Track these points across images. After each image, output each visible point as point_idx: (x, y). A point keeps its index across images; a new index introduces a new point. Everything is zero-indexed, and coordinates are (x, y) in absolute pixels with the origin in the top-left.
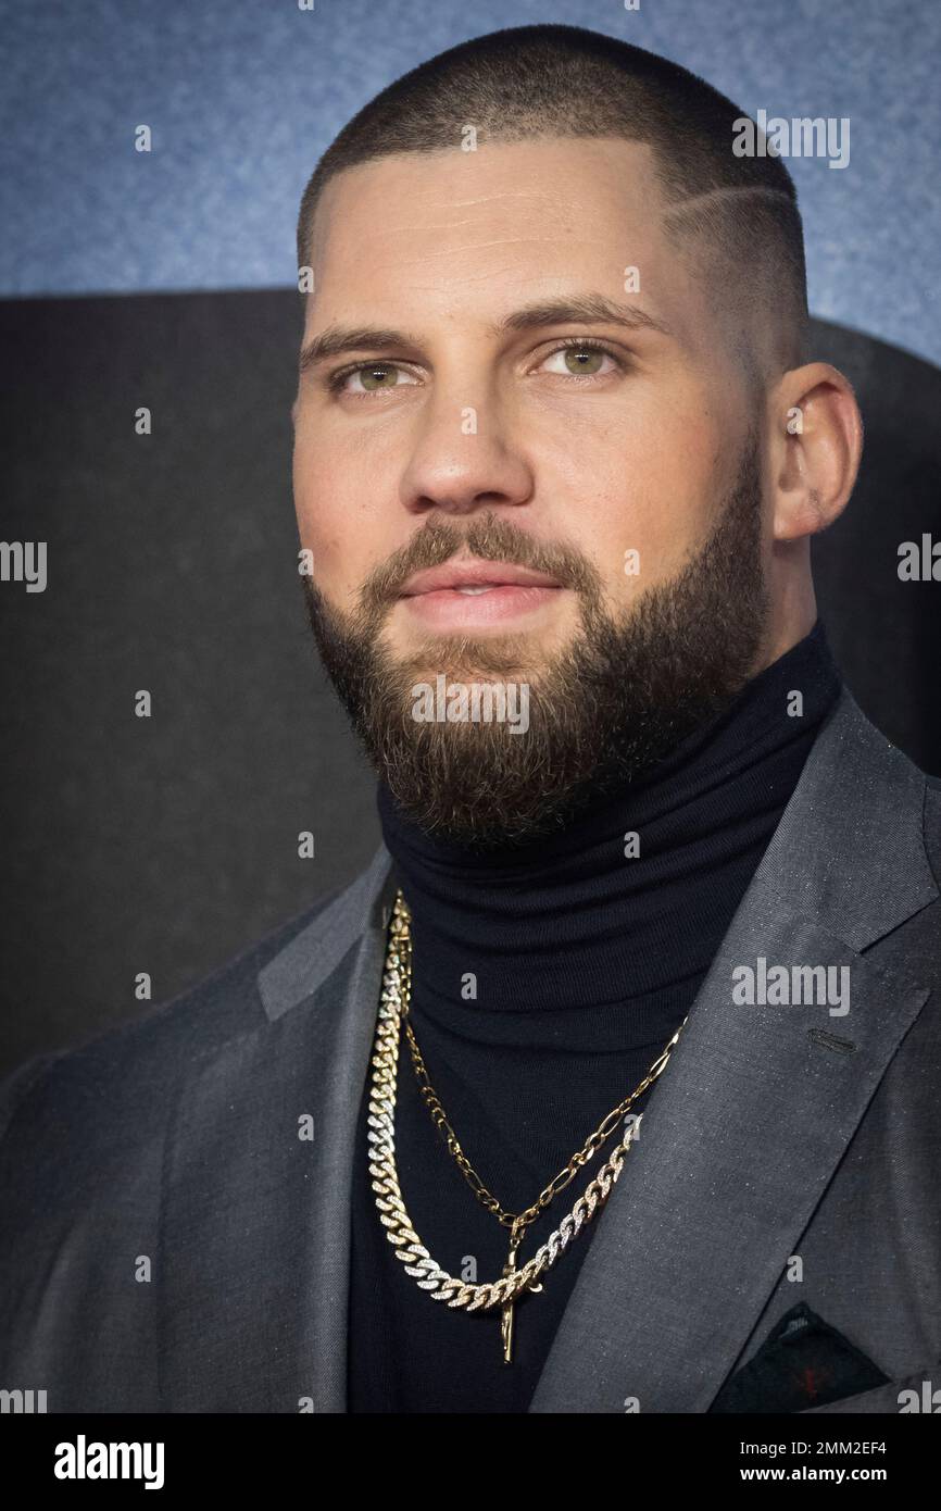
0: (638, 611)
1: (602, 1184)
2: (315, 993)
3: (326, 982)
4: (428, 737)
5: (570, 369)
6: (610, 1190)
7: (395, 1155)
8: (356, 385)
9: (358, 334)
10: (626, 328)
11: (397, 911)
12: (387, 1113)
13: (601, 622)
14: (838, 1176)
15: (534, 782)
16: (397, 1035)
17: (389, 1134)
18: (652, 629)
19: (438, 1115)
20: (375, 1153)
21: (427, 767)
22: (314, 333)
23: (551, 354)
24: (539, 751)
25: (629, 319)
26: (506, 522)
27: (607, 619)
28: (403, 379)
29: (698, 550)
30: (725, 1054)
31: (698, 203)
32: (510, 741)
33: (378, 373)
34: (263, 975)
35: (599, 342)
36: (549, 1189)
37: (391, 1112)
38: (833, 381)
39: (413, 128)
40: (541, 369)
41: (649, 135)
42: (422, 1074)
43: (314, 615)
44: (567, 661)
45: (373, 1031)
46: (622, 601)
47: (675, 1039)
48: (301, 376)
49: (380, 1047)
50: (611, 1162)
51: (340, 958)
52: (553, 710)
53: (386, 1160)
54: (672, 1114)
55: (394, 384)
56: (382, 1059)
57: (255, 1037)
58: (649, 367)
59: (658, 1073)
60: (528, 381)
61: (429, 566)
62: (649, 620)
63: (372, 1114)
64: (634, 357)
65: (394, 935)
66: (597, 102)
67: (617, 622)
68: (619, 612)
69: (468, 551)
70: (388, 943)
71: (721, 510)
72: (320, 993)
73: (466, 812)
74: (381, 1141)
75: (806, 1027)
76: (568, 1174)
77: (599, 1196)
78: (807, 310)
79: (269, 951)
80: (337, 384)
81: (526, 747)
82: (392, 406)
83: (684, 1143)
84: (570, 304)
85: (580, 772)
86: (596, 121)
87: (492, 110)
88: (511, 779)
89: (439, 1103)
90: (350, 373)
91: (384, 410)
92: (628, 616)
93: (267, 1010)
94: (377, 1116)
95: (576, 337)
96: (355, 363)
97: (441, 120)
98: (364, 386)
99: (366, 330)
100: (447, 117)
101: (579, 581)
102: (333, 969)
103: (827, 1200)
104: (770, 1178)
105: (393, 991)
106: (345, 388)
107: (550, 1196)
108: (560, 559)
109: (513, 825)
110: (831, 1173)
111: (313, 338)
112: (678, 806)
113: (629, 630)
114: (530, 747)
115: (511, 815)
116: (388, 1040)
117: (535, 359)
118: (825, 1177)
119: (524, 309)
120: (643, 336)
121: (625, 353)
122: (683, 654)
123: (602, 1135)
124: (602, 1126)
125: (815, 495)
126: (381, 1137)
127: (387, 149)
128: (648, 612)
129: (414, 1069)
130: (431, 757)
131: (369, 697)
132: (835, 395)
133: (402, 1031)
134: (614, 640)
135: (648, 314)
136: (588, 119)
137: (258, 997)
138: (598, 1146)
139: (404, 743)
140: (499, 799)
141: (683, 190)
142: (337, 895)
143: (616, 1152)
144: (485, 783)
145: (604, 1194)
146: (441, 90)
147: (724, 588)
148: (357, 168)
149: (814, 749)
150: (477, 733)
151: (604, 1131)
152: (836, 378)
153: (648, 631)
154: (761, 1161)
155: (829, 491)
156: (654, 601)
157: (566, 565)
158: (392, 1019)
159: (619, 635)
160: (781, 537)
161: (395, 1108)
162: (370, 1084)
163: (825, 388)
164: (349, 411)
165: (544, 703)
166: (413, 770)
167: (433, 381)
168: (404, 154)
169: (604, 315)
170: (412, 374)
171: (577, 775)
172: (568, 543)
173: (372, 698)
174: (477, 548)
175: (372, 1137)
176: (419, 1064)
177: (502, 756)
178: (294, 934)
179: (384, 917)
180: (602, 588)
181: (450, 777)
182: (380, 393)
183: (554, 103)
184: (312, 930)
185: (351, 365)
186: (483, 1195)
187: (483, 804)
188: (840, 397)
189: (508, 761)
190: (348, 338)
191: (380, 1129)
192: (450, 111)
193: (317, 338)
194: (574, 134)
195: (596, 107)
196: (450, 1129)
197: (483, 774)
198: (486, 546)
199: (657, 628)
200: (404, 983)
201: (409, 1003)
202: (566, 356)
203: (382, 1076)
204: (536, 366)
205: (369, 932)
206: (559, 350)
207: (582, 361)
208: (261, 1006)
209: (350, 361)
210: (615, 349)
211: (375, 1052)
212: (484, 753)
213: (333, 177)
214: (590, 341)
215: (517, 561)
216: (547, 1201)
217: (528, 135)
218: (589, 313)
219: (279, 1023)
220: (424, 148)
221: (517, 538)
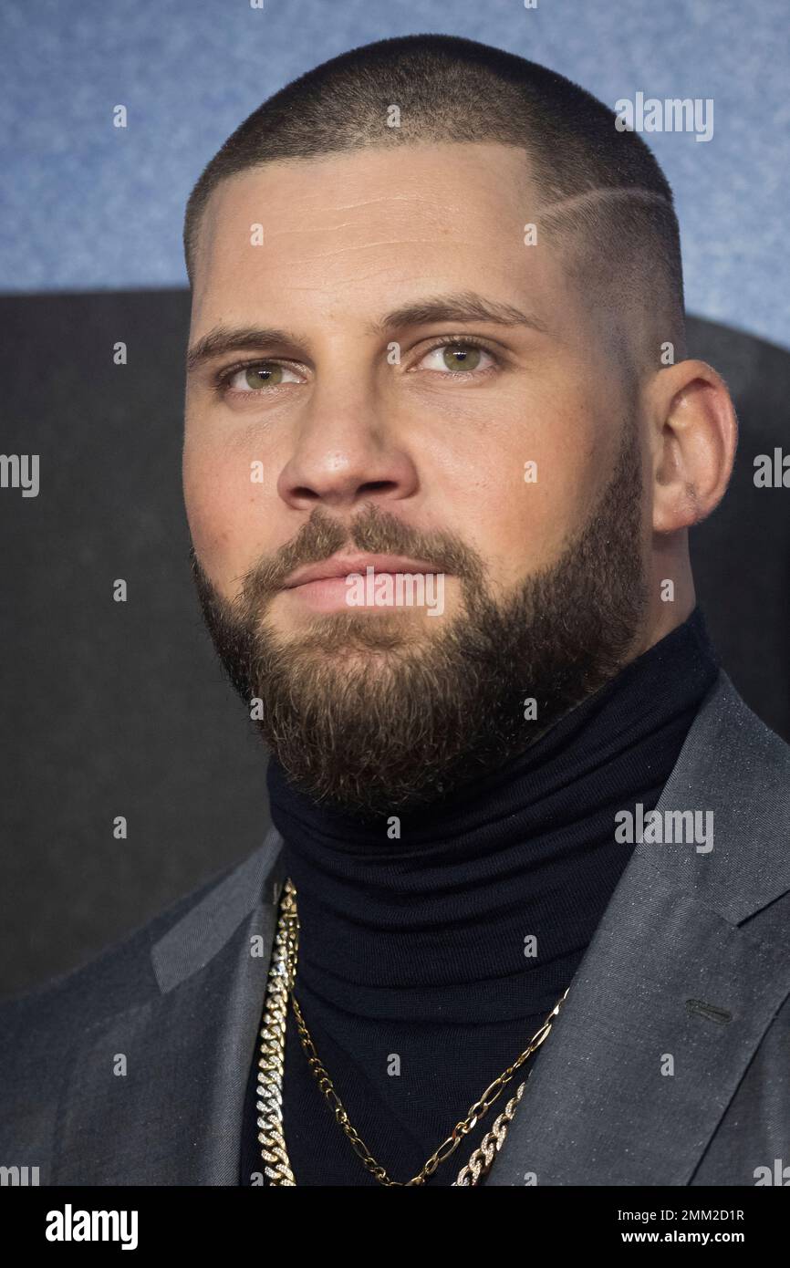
0: (520, 594)
1: (486, 1152)
2: (208, 965)
3: (217, 955)
4: (315, 709)
5: (448, 366)
6: (494, 1158)
7: (283, 1124)
8: (242, 383)
9: (243, 334)
10: (501, 326)
11: (288, 889)
12: (275, 1083)
13: (484, 604)
14: (714, 1141)
15: (417, 752)
16: (284, 1009)
17: (277, 1104)
18: (533, 610)
19: (326, 1085)
20: (263, 1123)
21: (315, 737)
22: (200, 332)
23: (430, 351)
24: (422, 721)
25: (504, 317)
26: (389, 515)
27: (490, 602)
28: (287, 378)
29: (576, 538)
30: (605, 1024)
31: (574, 203)
32: (394, 711)
33: (263, 372)
34: (157, 950)
35: (475, 339)
36: (434, 1157)
37: (279, 1082)
38: (707, 377)
39: (295, 135)
40: (421, 367)
41: (525, 139)
42: (308, 1046)
43: (206, 607)
44: (450, 638)
45: (261, 1003)
46: (504, 585)
47: (556, 1011)
48: (188, 375)
49: (268, 1019)
50: (494, 1131)
51: (232, 930)
52: (436, 683)
53: (275, 1129)
54: (554, 1083)
55: (279, 383)
56: (270, 1031)
57: (147, 1008)
58: (524, 363)
59: (539, 1043)
60: (408, 378)
61: (315, 560)
62: (531, 604)
63: (261, 1084)
64: (511, 354)
65: (284, 912)
66: (474, 108)
67: (500, 603)
68: (502, 595)
69: (353, 546)
70: (279, 920)
71: (597, 501)
72: (211, 966)
73: (352, 781)
74: (269, 1111)
75: (685, 997)
76: (452, 1142)
77: (483, 1164)
78: (683, 306)
79: (163, 926)
80: (223, 381)
81: (409, 717)
82: (277, 403)
83: (566, 1111)
84: (447, 303)
85: (461, 744)
86: (473, 126)
87: (371, 117)
88: (395, 749)
89: (327, 1074)
90: (236, 372)
91: (269, 408)
92: (511, 598)
93: (160, 983)
94: (266, 1086)
95: (454, 335)
96: (240, 362)
97: (322, 126)
98: (249, 383)
99: (251, 330)
100: (328, 123)
101: (461, 567)
102: (224, 943)
103: (704, 1165)
104: (648, 1144)
105: (282, 965)
106: (231, 387)
107: (436, 1164)
108: (440, 547)
109: (396, 792)
110: (708, 1139)
111: (200, 338)
112: (558, 789)
113: (512, 612)
114: (413, 717)
115: (394, 784)
116: (276, 1014)
117: (414, 356)
118: (703, 1143)
119: (402, 308)
120: (519, 334)
121: (501, 350)
122: (562, 637)
123: (485, 1104)
124: (485, 1096)
125: (691, 488)
126: (269, 1107)
127: (271, 155)
128: (530, 596)
129: (301, 1040)
130: (319, 729)
131: (257, 679)
132: (709, 391)
133: (289, 1005)
134: (496, 621)
135: (522, 311)
136: (465, 124)
137: (151, 972)
138: (481, 1115)
139: (293, 717)
140: (383, 768)
141: (559, 192)
142: (230, 872)
143: (498, 1120)
144: (370, 752)
145: (487, 1163)
146: (323, 98)
147: (600, 575)
148: (240, 174)
149: (693, 730)
150: (362, 703)
151: (487, 1100)
152: (709, 374)
153: (531, 613)
154: (639, 1127)
155: (705, 485)
156: (536, 585)
157: (447, 552)
158: (280, 993)
159: (502, 616)
160: (660, 528)
161: (283, 1078)
162: (258, 1055)
163: (699, 384)
164: (233, 408)
165: (426, 674)
166: (302, 744)
167: (316, 379)
168: (286, 160)
169: (480, 314)
170: (295, 372)
171: (458, 746)
172: (447, 531)
173: (260, 678)
174: (362, 542)
175: (261, 1106)
176: (305, 1037)
177: (386, 724)
178: (187, 910)
179: (275, 893)
180: (484, 571)
181: (337, 748)
182: (264, 391)
183: (433, 109)
184: (205, 905)
185: (235, 364)
186: (370, 1164)
187: (369, 772)
188: (715, 393)
189: (392, 730)
190: (233, 338)
191: (268, 1098)
192: (331, 118)
193: (203, 338)
194: (451, 140)
195: (473, 113)
196: (338, 1100)
197: (368, 743)
198: (370, 539)
199: (538, 610)
200: (292, 957)
201: (294, 978)
202: (445, 353)
203: (270, 1048)
204: (415, 363)
205: (260, 908)
206: (437, 347)
207: (460, 358)
208: (155, 980)
209: (235, 360)
210: (491, 345)
211: (263, 1025)
212: (369, 723)
213: (220, 184)
214: (466, 338)
215: (401, 552)
216: (432, 1170)
217: (407, 141)
218: (466, 311)
219: (172, 994)
220: (305, 154)
221: (400, 529)
